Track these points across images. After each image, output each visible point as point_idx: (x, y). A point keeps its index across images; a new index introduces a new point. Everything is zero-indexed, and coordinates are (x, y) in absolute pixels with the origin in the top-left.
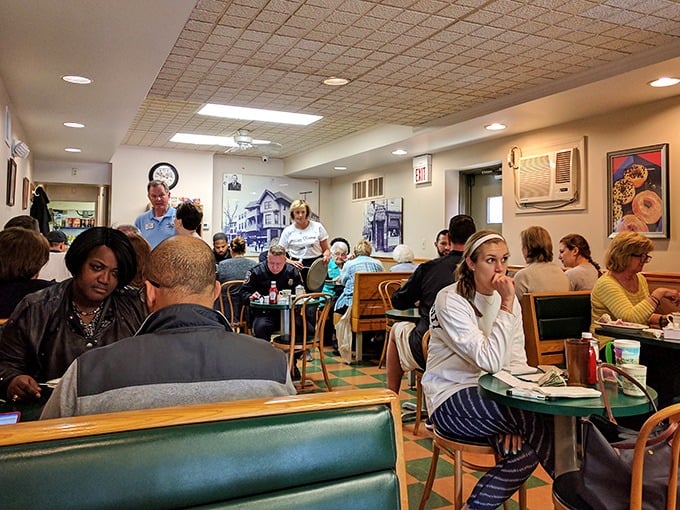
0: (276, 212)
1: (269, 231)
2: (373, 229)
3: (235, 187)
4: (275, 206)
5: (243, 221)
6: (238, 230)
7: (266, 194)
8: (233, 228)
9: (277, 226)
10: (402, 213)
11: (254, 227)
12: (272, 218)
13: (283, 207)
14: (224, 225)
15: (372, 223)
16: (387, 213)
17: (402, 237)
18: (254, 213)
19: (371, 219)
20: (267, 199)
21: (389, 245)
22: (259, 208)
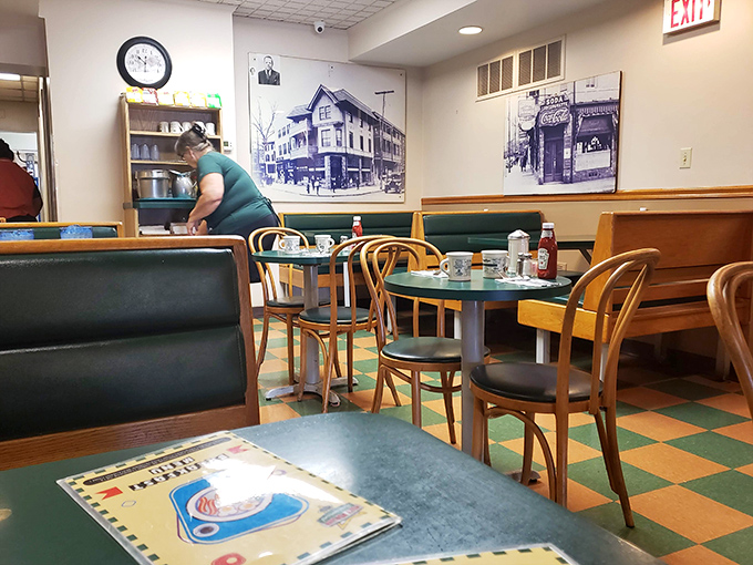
0: (338, 126)
1: (327, 158)
2: (534, 144)
3: (269, 78)
4: (336, 116)
5: (286, 139)
6: (278, 156)
7: (321, 93)
8: (270, 153)
9: (340, 150)
10: (618, 102)
11: (303, 152)
12: (332, 135)
13: (348, 118)
14: (255, 146)
15: (529, 132)
16: (574, 108)
17: (617, 150)
18: (303, 127)
19: (529, 125)
20: (324, 102)
21: (578, 168)
22: (309, 117)
